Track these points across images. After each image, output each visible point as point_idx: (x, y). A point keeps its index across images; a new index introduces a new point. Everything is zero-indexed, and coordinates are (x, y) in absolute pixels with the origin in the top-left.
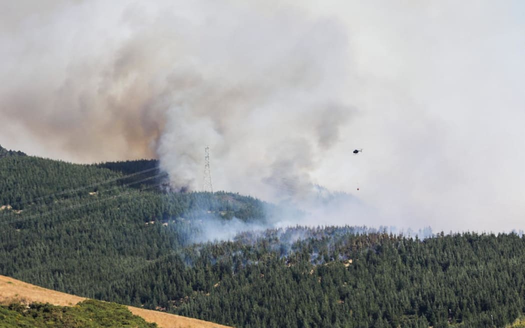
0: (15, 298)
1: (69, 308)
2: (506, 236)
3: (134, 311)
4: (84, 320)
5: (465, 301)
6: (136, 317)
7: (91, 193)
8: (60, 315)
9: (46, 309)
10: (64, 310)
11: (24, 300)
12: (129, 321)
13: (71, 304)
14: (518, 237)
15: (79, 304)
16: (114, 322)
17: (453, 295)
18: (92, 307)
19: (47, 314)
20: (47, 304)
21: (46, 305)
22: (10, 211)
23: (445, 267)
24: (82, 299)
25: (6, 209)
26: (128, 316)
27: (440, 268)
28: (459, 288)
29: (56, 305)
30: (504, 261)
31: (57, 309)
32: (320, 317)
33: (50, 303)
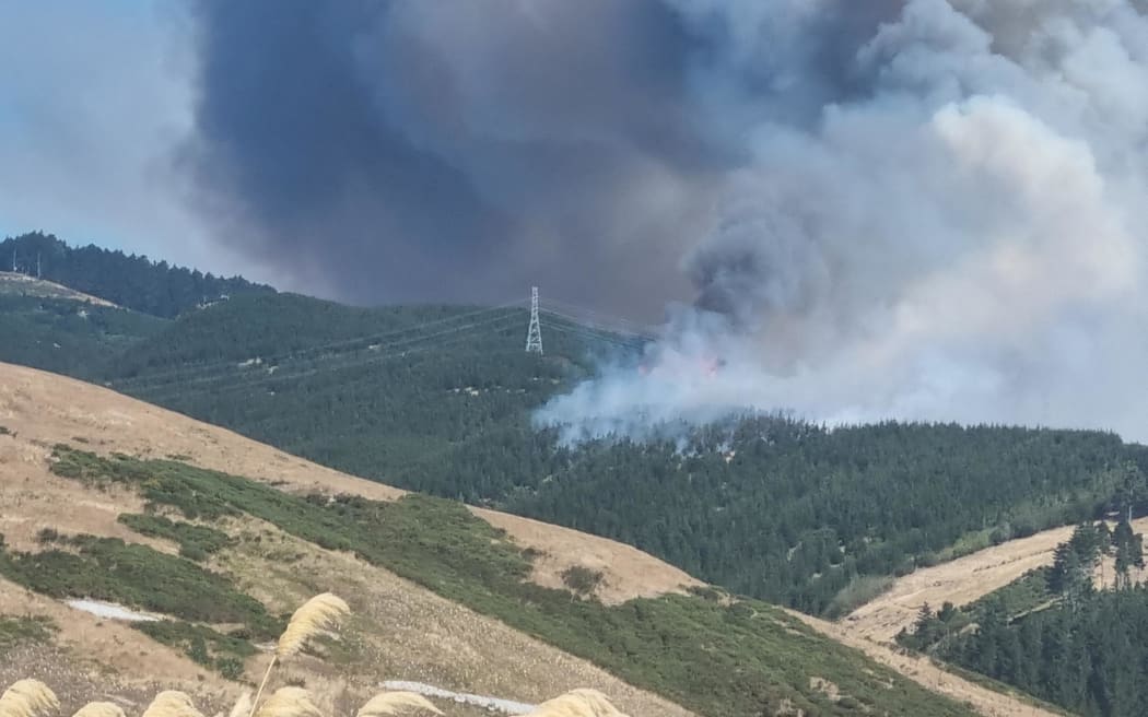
0: (315, 486)
1: (388, 504)
2: (945, 426)
3: (475, 511)
4: (408, 520)
5: (890, 514)
6: (479, 520)
7: (371, 347)
8: (377, 512)
9: (358, 503)
10: (381, 506)
11: (326, 491)
12: (470, 525)
13: (389, 498)
14: (962, 429)
15: (401, 498)
16: (449, 524)
17: (874, 504)
18: (418, 503)
19: (358, 511)
20: (359, 497)
21: (355, 498)
22: (260, 366)
23: (862, 466)
24: (404, 493)
25: (254, 364)
26: (467, 518)
27: (855, 467)
28: (882, 495)
29: (371, 498)
30: (944, 461)
31: (372, 504)
32: (690, 528)
33: (362, 496)
